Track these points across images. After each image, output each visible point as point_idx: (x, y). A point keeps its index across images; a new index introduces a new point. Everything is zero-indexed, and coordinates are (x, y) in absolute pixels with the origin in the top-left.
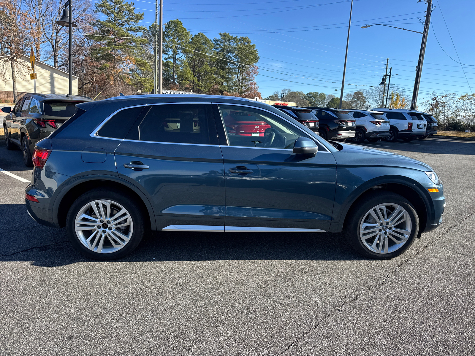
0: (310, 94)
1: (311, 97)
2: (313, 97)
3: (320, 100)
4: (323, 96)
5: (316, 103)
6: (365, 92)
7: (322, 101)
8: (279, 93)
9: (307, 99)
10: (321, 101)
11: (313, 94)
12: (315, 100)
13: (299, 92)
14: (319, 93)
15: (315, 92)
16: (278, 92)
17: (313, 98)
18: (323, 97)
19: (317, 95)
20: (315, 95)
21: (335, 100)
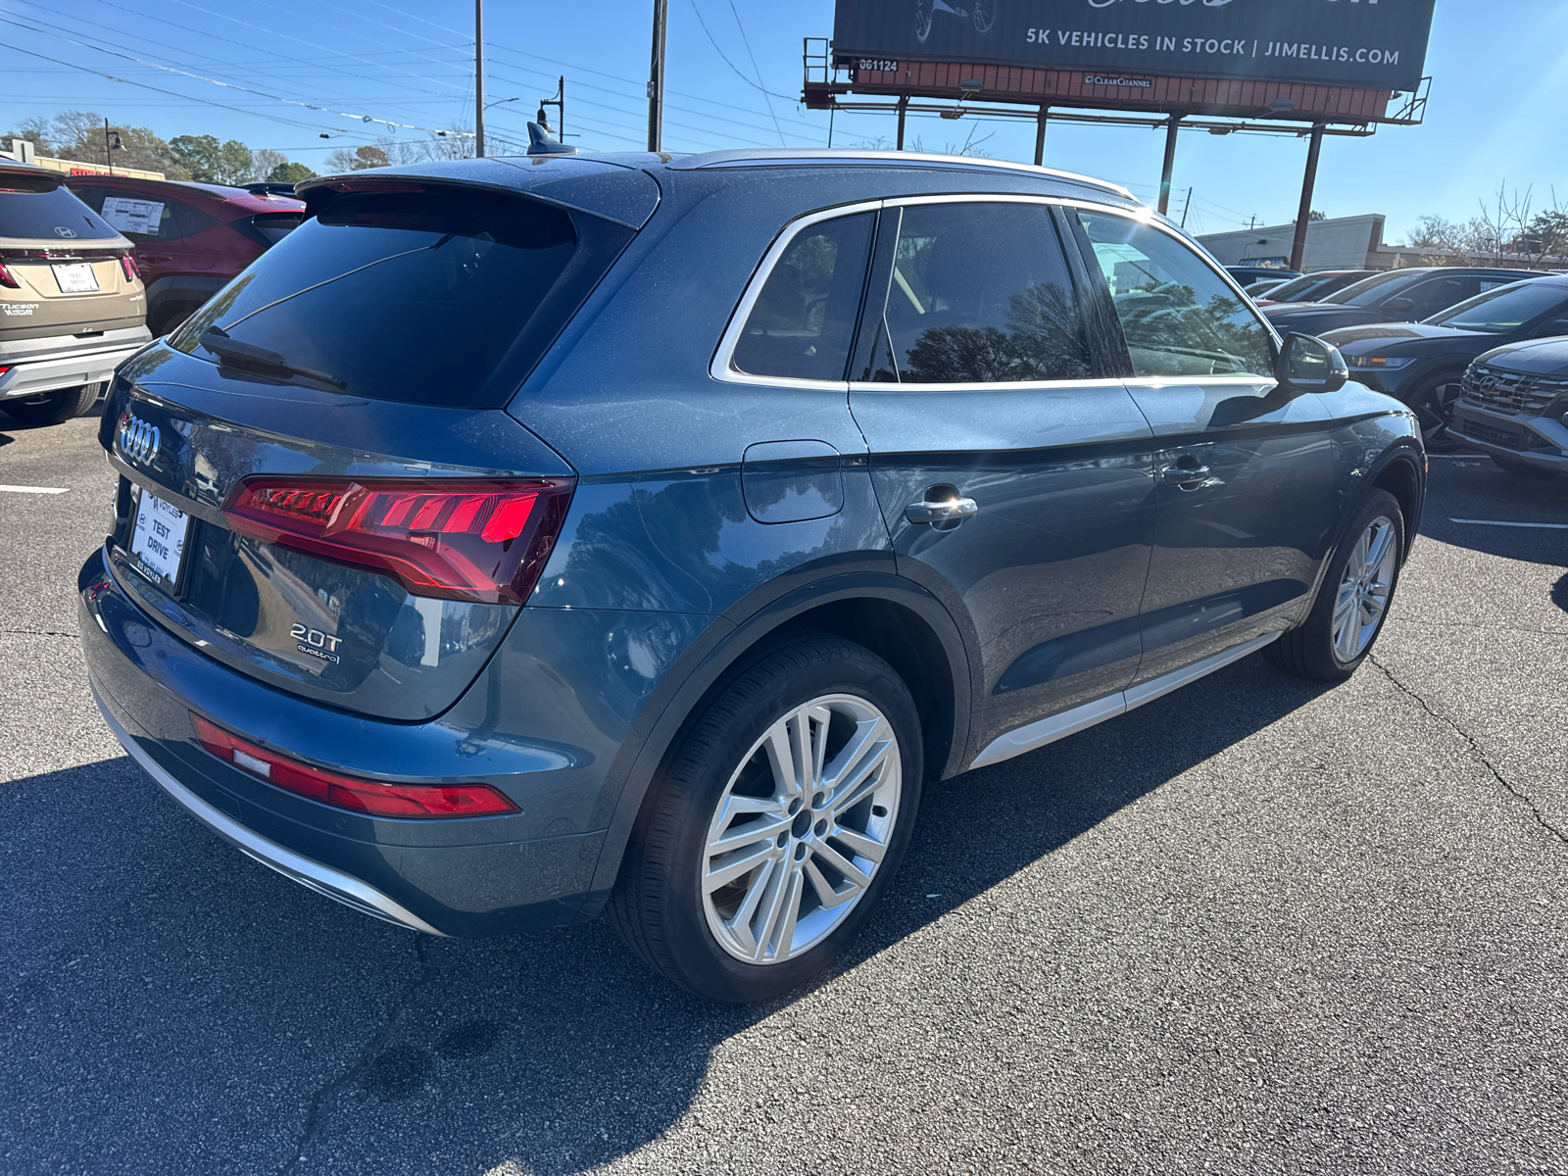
0: (185, 140)
1: (190, 155)
2: (198, 153)
3: (232, 169)
4: (236, 154)
5: (215, 178)
6: (397, 152)
7: (239, 174)
8: (48, 126)
9: (176, 161)
10: (235, 172)
11: (197, 141)
12: (210, 166)
13: (134, 131)
14: (222, 142)
15: (206, 137)
16: (43, 123)
17: (198, 157)
18: (242, 158)
19: (216, 148)
20: (205, 147)
21: (288, 170)
